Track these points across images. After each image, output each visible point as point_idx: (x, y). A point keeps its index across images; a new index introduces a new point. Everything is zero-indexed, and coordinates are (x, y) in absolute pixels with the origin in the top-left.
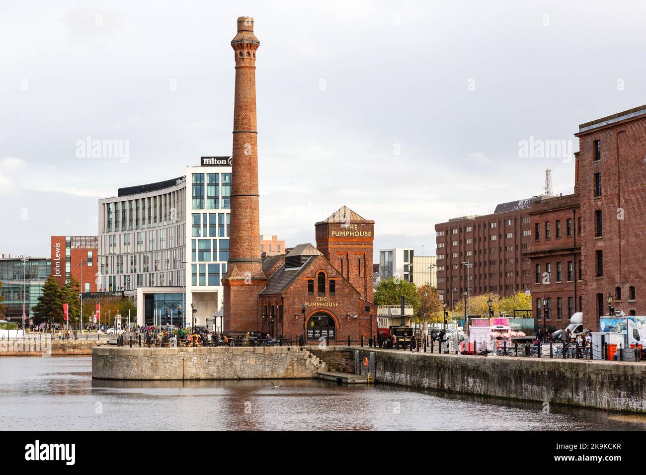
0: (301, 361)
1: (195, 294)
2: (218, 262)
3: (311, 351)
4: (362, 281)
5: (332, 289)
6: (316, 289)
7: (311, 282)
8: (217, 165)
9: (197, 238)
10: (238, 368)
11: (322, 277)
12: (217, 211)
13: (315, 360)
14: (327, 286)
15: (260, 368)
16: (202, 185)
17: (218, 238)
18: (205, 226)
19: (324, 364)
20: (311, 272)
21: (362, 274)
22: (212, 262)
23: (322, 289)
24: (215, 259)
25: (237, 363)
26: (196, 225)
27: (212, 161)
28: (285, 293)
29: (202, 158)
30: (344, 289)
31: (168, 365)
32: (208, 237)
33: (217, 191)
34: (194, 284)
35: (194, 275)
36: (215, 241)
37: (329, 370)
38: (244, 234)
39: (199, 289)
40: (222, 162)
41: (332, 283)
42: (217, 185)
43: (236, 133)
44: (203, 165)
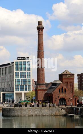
0: (59, 110)
1: (16, 93)
2: (22, 85)
3: (62, 108)
4: (72, 90)
5: (65, 92)
6: (61, 92)
7: (60, 90)
8: (22, 59)
9: (17, 79)
10: (43, 113)
11: (62, 89)
12: (22, 72)
13: (63, 110)
14: (64, 91)
15: (48, 112)
16: (18, 65)
17: (22, 78)
18: (19, 75)
19: (65, 111)
20: (60, 87)
21: (71, 88)
22: (21, 85)
23: (62, 92)
24: (21, 84)
25: (43, 111)
26: (16, 75)
27: (20, 59)
28: (53, 93)
29: (18, 58)
30: (68, 91)
31: (25, 112)
32: (20, 78)
33: (22, 66)
34: (16, 91)
35: (16, 88)
36: (21, 79)
37: (66, 113)
38: (41, 77)
39: (17, 92)
40: (23, 59)
41: (65, 90)
42: (22, 65)
43: (38, 51)
44: (18, 59)
